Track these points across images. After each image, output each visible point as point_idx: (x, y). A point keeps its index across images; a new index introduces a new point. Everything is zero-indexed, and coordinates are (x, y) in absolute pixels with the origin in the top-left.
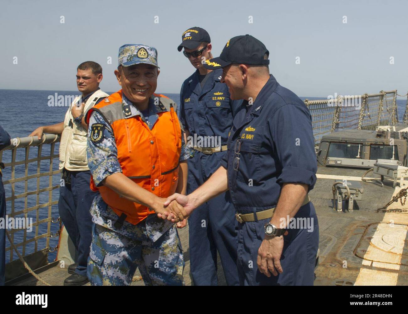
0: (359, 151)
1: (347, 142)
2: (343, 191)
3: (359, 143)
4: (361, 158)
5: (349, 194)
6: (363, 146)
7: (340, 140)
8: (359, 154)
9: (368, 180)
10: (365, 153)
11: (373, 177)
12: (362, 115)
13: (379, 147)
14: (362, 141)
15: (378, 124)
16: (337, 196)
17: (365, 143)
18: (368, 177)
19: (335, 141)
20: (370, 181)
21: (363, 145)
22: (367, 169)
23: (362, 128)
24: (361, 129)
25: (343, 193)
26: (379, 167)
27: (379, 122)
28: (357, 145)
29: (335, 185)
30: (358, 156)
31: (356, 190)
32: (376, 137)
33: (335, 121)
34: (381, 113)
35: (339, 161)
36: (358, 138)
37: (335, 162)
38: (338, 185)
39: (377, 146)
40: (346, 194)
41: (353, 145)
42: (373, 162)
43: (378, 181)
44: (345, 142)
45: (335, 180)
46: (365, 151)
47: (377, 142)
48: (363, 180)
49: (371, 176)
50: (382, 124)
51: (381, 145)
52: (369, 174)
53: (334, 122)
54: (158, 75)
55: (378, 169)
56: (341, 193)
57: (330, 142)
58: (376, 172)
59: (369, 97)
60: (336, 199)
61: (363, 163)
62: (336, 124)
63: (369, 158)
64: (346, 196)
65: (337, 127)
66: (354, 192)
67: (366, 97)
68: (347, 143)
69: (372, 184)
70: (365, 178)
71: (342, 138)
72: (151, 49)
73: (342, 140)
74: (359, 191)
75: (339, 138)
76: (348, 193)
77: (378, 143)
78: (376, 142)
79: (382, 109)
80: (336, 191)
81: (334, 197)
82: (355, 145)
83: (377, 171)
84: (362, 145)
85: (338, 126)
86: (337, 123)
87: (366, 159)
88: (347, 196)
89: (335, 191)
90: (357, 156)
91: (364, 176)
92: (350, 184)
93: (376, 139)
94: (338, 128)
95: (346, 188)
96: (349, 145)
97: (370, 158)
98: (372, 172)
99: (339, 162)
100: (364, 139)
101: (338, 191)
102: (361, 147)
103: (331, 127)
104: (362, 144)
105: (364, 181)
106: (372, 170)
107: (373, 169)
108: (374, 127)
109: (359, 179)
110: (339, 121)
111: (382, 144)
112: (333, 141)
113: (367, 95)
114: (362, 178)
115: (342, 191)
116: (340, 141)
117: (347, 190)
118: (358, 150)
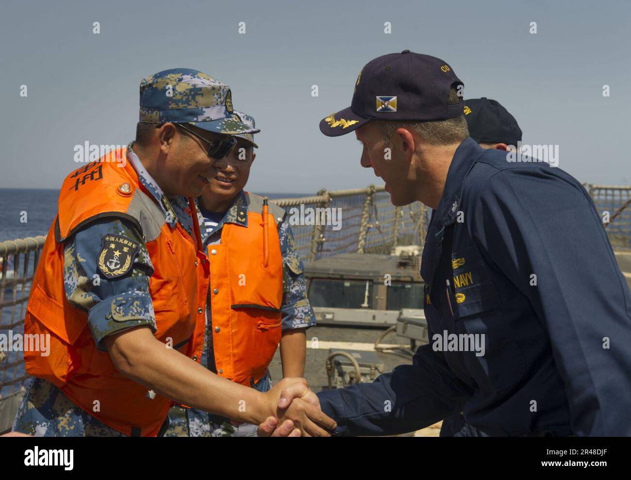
0: (367, 294)
1: (345, 277)
2: (346, 369)
3: (366, 280)
4: (370, 307)
5: (359, 374)
6: (374, 286)
7: (331, 274)
8: (366, 300)
9: (388, 349)
10: (377, 297)
11: (395, 343)
12: (365, 226)
13: (404, 287)
14: (371, 274)
15: (393, 242)
16: (335, 380)
17: (378, 279)
18: (386, 343)
19: (321, 276)
20: (390, 351)
21: (374, 283)
22: (383, 328)
23: (366, 251)
24: (363, 252)
25: (345, 373)
26: (407, 324)
27: (395, 239)
28: (361, 283)
29: (331, 359)
30: (365, 305)
31: (369, 367)
32: (397, 268)
33: (316, 239)
34: (399, 221)
35: (328, 313)
36: (363, 269)
37: (321, 316)
38: (337, 358)
39: (400, 285)
40: (353, 375)
41: (353, 283)
42: (395, 314)
43: (407, 350)
44: (339, 277)
45: (330, 350)
46: (377, 295)
47: (400, 277)
48: (376, 348)
49: (390, 343)
50: (401, 242)
51: (408, 282)
52: (387, 337)
53: (314, 241)
54: (252, 161)
55: (405, 328)
56: (342, 374)
57: (312, 279)
58: (402, 334)
59: (378, 191)
60: (333, 385)
61: (374, 317)
62: (318, 243)
63: (385, 307)
64: (352, 379)
65: (320, 249)
66: (366, 370)
67: (372, 192)
68: (342, 279)
69: (394, 357)
70: (380, 346)
71: (335, 271)
72: (247, 117)
73: (333, 274)
74: (376, 368)
75: (328, 270)
76: (356, 374)
77: (402, 279)
78: (397, 277)
79: (401, 214)
80: (332, 370)
81: (330, 382)
82: (358, 283)
83: (404, 332)
84: (371, 283)
85: (322, 247)
86: (321, 241)
87: (381, 309)
88: (355, 379)
89: (330, 370)
90: (363, 303)
91: (378, 341)
92: (359, 356)
93: (398, 270)
94: (322, 250)
95: (352, 364)
96: (347, 284)
97: (388, 308)
98: (394, 334)
99: (329, 316)
100: (374, 272)
101: (336, 370)
102: (369, 286)
103: (310, 249)
104: (371, 280)
105: (379, 350)
106: (395, 330)
107: (396, 328)
108: (388, 249)
109: (369, 347)
110: (323, 237)
111: (409, 279)
112: (317, 275)
113: (373, 187)
114: (376, 345)
115: (344, 370)
116: (331, 276)
117: (355, 368)
118: (364, 293)
